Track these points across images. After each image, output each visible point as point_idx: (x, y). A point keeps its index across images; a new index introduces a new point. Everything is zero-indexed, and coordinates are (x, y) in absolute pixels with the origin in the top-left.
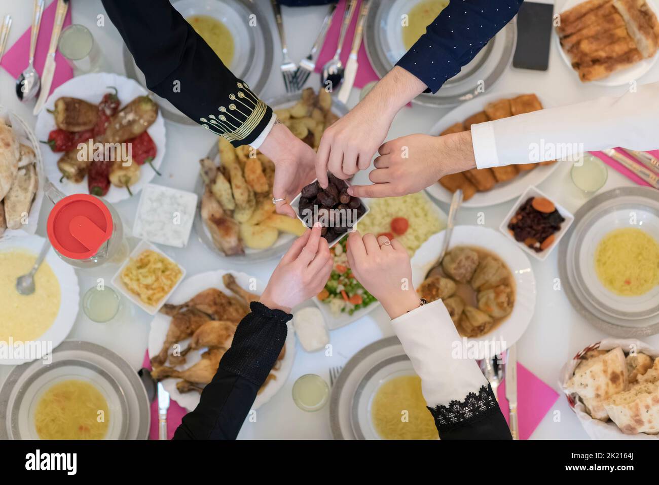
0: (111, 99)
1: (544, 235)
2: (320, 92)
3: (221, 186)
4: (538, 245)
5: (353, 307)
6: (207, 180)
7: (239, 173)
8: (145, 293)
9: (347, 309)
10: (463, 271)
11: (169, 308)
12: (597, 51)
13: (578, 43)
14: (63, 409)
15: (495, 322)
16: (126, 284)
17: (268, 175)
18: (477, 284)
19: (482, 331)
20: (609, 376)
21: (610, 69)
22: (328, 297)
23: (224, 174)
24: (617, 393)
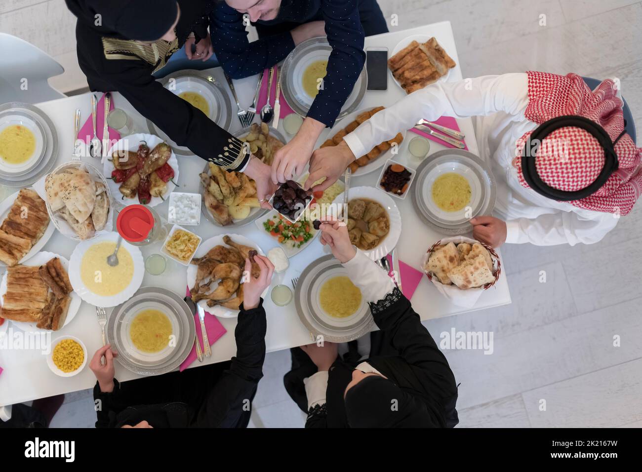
0: (143, 147)
1: (401, 185)
2: (261, 125)
3: (214, 187)
4: (399, 191)
5: (299, 243)
6: (205, 186)
7: (223, 178)
8: (181, 255)
9: (296, 245)
10: (357, 213)
11: (195, 261)
12: (414, 76)
13: (403, 73)
14: (145, 327)
15: (380, 239)
16: (169, 251)
17: (239, 176)
18: (367, 219)
19: (373, 245)
20: (448, 259)
21: (423, 85)
22: (284, 240)
23: (214, 180)
24: (454, 268)
